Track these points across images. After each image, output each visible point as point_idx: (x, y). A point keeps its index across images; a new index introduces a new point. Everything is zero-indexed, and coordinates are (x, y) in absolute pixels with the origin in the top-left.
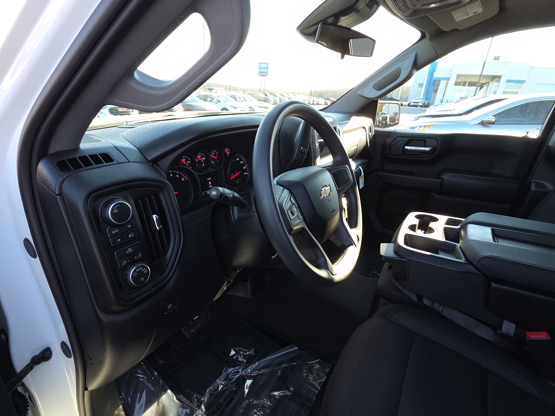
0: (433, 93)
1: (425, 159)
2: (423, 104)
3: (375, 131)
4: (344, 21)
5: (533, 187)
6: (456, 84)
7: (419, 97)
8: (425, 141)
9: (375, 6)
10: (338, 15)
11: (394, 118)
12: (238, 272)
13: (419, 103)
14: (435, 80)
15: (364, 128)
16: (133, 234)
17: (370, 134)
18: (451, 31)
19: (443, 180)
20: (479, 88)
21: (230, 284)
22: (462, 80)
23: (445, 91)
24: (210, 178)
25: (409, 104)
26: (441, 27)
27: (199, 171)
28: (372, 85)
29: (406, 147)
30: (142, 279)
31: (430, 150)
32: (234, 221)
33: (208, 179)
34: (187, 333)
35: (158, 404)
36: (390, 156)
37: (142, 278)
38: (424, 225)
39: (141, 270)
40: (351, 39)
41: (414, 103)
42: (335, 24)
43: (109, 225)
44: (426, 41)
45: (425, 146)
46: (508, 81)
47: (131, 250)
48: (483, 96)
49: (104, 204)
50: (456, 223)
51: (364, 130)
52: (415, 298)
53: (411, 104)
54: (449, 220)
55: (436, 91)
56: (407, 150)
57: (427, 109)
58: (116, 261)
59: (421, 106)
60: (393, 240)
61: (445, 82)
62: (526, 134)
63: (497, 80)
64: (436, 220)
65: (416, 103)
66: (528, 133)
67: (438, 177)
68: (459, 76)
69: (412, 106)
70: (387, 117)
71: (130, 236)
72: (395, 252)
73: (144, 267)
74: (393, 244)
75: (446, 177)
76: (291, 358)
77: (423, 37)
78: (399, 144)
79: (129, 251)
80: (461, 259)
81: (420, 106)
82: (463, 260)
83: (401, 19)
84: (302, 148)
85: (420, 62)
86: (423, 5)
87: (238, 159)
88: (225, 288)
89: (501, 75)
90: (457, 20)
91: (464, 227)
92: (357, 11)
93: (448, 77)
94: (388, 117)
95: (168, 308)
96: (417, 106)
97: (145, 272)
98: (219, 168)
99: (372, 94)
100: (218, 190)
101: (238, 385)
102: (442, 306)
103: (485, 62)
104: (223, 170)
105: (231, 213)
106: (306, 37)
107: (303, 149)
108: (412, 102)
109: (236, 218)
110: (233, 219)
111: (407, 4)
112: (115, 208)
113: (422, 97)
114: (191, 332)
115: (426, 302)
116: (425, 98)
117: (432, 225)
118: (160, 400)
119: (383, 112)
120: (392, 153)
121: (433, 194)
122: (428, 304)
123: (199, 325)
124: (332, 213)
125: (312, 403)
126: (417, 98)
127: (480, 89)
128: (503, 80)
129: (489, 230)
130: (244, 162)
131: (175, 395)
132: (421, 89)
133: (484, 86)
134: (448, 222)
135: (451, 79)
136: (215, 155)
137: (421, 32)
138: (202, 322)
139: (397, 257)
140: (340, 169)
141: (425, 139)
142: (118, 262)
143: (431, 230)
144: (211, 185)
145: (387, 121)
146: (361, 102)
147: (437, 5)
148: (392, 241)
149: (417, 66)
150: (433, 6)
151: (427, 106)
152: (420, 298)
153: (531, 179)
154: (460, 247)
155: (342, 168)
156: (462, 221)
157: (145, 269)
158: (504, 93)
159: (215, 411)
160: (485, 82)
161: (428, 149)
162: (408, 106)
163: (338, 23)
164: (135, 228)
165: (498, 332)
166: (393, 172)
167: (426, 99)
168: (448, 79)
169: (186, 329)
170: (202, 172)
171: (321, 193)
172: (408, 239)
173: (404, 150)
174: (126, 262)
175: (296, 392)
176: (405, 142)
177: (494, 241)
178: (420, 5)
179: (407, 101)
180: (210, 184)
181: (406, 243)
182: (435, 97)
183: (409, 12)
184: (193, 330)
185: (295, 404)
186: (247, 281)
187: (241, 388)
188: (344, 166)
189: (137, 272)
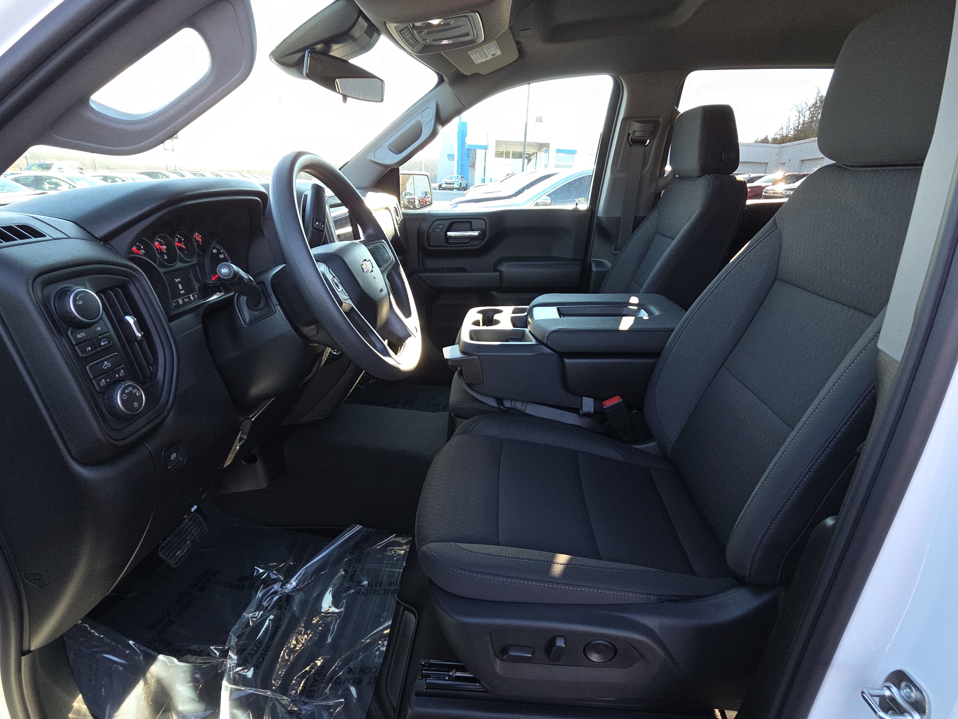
0: (470, 170)
1: (475, 247)
2: (459, 185)
3: (403, 214)
4: (337, 51)
5: (594, 269)
6: (499, 155)
7: (452, 175)
8: (471, 223)
9: (375, 35)
10: (328, 42)
11: (424, 200)
12: (253, 419)
13: (454, 184)
14: (468, 150)
15: (387, 209)
16: (105, 341)
17: (398, 218)
18: (472, 75)
19: (501, 272)
20: (526, 161)
21: (243, 441)
22: (503, 149)
23: (485, 165)
24: (179, 280)
25: (440, 186)
26: (460, 69)
27: (161, 265)
28: (387, 146)
29: (449, 234)
30: (136, 405)
31: (479, 235)
32: (245, 326)
33: (177, 280)
34: (170, 558)
35: (146, 683)
36: (429, 248)
37: (135, 403)
38: (489, 320)
39: (131, 391)
40: (338, 78)
41: (446, 184)
42: (325, 53)
43: (69, 326)
44: (446, 86)
45: (472, 230)
46: (559, 151)
47: (109, 365)
48: (534, 171)
49: (56, 294)
50: (523, 311)
51: (388, 211)
52: (493, 403)
53: (444, 186)
54: (515, 309)
55: (473, 166)
56: (451, 237)
57: (465, 192)
58: (91, 380)
59: (458, 189)
60: (457, 341)
61: (484, 151)
62: (575, 206)
63: (546, 150)
64: (499, 311)
65: (450, 184)
66: (577, 204)
67: (495, 270)
68: (498, 143)
69: (444, 189)
70: (414, 199)
71: (102, 344)
72: (463, 352)
73: (134, 388)
74: (458, 345)
75: (505, 268)
76: (354, 546)
77: (441, 81)
78: (439, 231)
79: (106, 366)
80: (532, 341)
81: (455, 189)
82: (534, 342)
83: (410, 54)
84: (317, 223)
85: (444, 114)
86: (434, 40)
87: (215, 251)
88: (238, 448)
89: (548, 143)
90: (476, 63)
91: (530, 312)
92: (354, 39)
93: (485, 144)
94: (416, 198)
95: (172, 459)
96: (452, 189)
97: (138, 394)
98: (191, 261)
99: (390, 159)
100: (230, 268)
101: (281, 609)
102: (525, 403)
103: (526, 125)
104: (197, 266)
105: (239, 314)
106: (284, 67)
107: (319, 225)
108: (443, 181)
109: (248, 321)
110: (243, 323)
111: (414, 36)
112: (78, 298)
113: (455, 174)
114: (178, 555)
115: (507, 404)
116: (460, 177)
117: (496, 317)
118: (148, 675)
119: (407, 191)
120: (432, 244)
121: (493, 293)
122: (510, 406)
123: (188, 542)
124: (381, 292)
125: (398, 584)
126: (450, 176)
127: (528, 162)
128: (552, 149)
129: (554, 309)
130: (225, 255)
131: (175, 657)
132: (452, 162)
133: (532, 157)
134: (514, 312)
135: (489, 147)
136: (180, 241)
137: (438, 74)
138: (192, 538)
139: (464, 356)
140: (377, 244)
141: (469, 220)
142: (94, 381)
143: (497, 322)
144: (182, 290)
145: (415, 205)
146: (376, 172)
147: (450, 42)
148: (456, 343)
149: (441, 119)
150: (445, 42)
151: (465, 189)
152: (500, 401)
153: (590, 258)
154: (530, 331)
155: (379, 244)
156: (526, 308)
157: (136, 390)
158: (556, 166)
159: (255, 651)
160: (531, 153)
161: (476, 233)
162: (439, 189)
163: (329, 52)
164: (106, 333)
165: (581, 412)
166: (437, 270)
167: (462, 177)
168: (485, 148)
169: (167, 554)
170: (168, 267)
171: (362, 268)
172: (474, 335)
173: (448, 238)
174: (106, 382)
175: (373, 583)
176: (446, 226)
177: (560, 317)
178: (431, 39)
179: (436, 182)
180: (181, 288)
181: (471, 339)
182: (473, 175)
183: (419, 47)
184: (180, 553)
185: (375, 595)
186: (255, 461)
187: (287, 609)
188: (380, 241)
189: (127, 394)
